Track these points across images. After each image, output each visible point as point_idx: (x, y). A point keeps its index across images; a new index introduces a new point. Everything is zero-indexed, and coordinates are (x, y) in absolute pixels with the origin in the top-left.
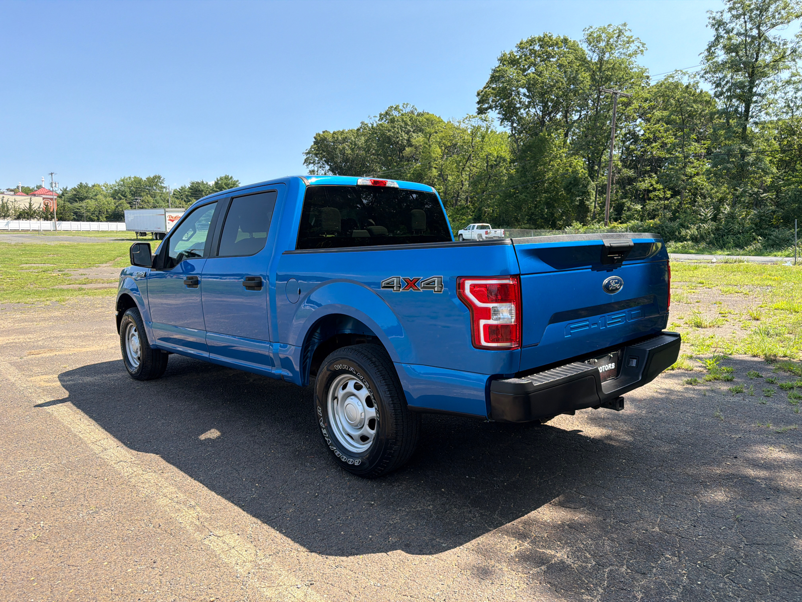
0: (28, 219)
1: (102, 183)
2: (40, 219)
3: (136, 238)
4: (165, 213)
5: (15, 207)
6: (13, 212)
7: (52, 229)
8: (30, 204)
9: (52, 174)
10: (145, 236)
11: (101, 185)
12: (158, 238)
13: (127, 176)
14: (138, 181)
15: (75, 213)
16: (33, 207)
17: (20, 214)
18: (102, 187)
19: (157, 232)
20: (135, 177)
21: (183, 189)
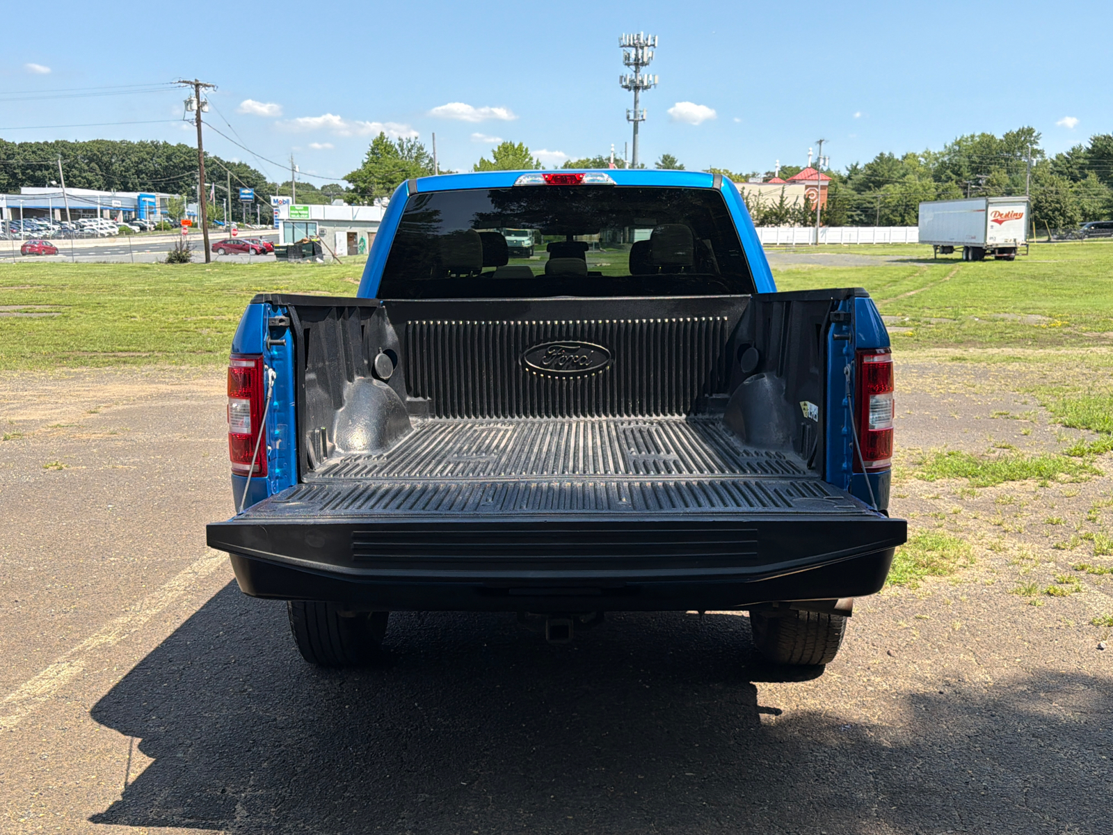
0: (776, 224)
1: (919, 152)
2: (794, 224)
3: (932, 256)
4: (987, 207)
5: (758, 204)
6: (755, 213)
7: (810, 242)
8: (782, 197)
9: (820, 142)
10: (951, 252)
11: (917, 154)
12: (970, 257)
13: (967, 134)
14: (987, 142)
15: (865, 210)
16: (785, 203)
17: (766, 217)
18: (920, 159)
19: (969, 245)
20: (983, 135)
21: (1075, 153)
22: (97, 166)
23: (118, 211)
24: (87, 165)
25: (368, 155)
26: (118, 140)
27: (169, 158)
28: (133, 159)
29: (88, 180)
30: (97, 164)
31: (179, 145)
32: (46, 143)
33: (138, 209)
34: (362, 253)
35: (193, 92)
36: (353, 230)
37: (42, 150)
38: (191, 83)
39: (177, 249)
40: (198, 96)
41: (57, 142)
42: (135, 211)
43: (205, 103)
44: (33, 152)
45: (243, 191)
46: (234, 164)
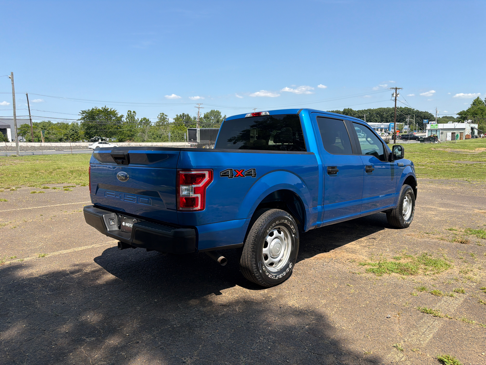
22: (379, 116)
23: (383, 129)
24: (376, 115)
25: (471, 105)
26: (386, 107)
27: (401, 112)
28: (390, 113)
29: (376, 120)
30: (379, 115)
31: (405, 107)
32: (365, 110)
33: (389, 128)
34: (462, 139)
35: (395, 91)
36: (454, 132)
37: (363, 112)
38: (394, 88)
39: (385, 140)
40: (396, 92)
41: (368, 109)
42: (388, 128)
43: (398, 94)
44: (361, 113)
45: (424, 121)
46: (423, 112)
